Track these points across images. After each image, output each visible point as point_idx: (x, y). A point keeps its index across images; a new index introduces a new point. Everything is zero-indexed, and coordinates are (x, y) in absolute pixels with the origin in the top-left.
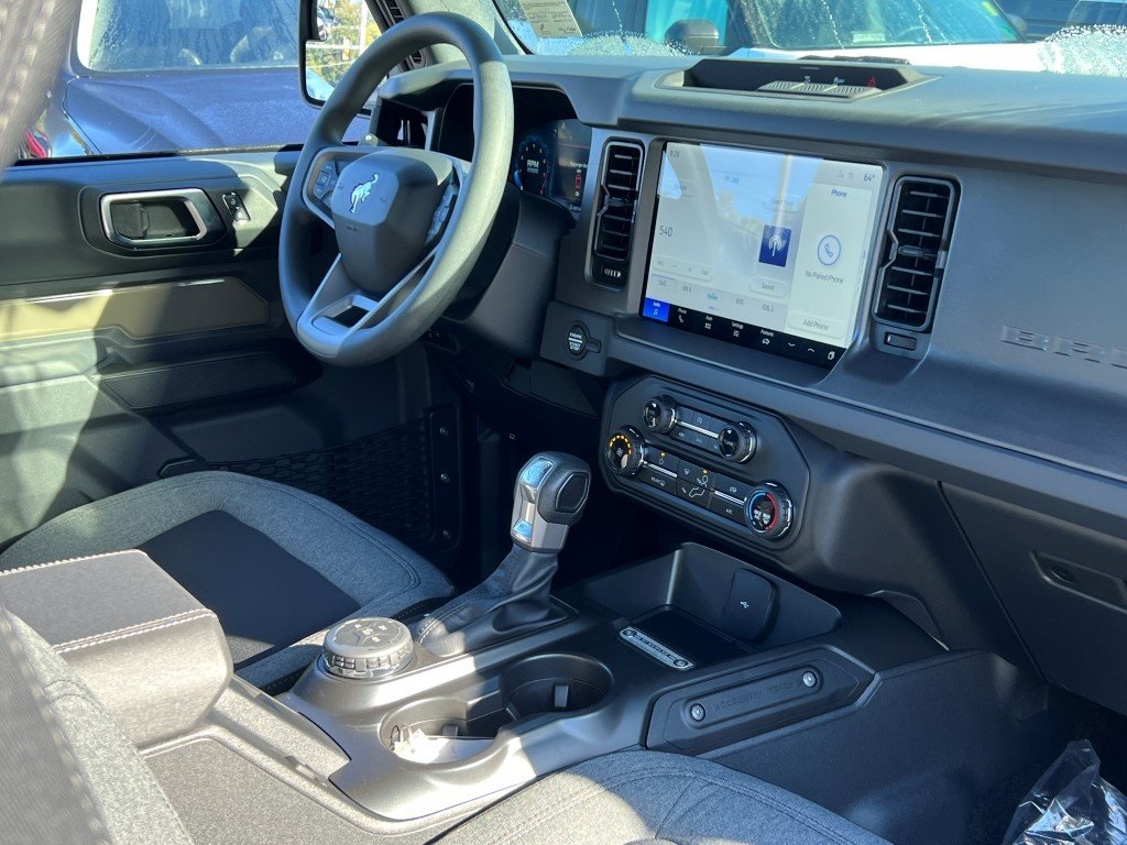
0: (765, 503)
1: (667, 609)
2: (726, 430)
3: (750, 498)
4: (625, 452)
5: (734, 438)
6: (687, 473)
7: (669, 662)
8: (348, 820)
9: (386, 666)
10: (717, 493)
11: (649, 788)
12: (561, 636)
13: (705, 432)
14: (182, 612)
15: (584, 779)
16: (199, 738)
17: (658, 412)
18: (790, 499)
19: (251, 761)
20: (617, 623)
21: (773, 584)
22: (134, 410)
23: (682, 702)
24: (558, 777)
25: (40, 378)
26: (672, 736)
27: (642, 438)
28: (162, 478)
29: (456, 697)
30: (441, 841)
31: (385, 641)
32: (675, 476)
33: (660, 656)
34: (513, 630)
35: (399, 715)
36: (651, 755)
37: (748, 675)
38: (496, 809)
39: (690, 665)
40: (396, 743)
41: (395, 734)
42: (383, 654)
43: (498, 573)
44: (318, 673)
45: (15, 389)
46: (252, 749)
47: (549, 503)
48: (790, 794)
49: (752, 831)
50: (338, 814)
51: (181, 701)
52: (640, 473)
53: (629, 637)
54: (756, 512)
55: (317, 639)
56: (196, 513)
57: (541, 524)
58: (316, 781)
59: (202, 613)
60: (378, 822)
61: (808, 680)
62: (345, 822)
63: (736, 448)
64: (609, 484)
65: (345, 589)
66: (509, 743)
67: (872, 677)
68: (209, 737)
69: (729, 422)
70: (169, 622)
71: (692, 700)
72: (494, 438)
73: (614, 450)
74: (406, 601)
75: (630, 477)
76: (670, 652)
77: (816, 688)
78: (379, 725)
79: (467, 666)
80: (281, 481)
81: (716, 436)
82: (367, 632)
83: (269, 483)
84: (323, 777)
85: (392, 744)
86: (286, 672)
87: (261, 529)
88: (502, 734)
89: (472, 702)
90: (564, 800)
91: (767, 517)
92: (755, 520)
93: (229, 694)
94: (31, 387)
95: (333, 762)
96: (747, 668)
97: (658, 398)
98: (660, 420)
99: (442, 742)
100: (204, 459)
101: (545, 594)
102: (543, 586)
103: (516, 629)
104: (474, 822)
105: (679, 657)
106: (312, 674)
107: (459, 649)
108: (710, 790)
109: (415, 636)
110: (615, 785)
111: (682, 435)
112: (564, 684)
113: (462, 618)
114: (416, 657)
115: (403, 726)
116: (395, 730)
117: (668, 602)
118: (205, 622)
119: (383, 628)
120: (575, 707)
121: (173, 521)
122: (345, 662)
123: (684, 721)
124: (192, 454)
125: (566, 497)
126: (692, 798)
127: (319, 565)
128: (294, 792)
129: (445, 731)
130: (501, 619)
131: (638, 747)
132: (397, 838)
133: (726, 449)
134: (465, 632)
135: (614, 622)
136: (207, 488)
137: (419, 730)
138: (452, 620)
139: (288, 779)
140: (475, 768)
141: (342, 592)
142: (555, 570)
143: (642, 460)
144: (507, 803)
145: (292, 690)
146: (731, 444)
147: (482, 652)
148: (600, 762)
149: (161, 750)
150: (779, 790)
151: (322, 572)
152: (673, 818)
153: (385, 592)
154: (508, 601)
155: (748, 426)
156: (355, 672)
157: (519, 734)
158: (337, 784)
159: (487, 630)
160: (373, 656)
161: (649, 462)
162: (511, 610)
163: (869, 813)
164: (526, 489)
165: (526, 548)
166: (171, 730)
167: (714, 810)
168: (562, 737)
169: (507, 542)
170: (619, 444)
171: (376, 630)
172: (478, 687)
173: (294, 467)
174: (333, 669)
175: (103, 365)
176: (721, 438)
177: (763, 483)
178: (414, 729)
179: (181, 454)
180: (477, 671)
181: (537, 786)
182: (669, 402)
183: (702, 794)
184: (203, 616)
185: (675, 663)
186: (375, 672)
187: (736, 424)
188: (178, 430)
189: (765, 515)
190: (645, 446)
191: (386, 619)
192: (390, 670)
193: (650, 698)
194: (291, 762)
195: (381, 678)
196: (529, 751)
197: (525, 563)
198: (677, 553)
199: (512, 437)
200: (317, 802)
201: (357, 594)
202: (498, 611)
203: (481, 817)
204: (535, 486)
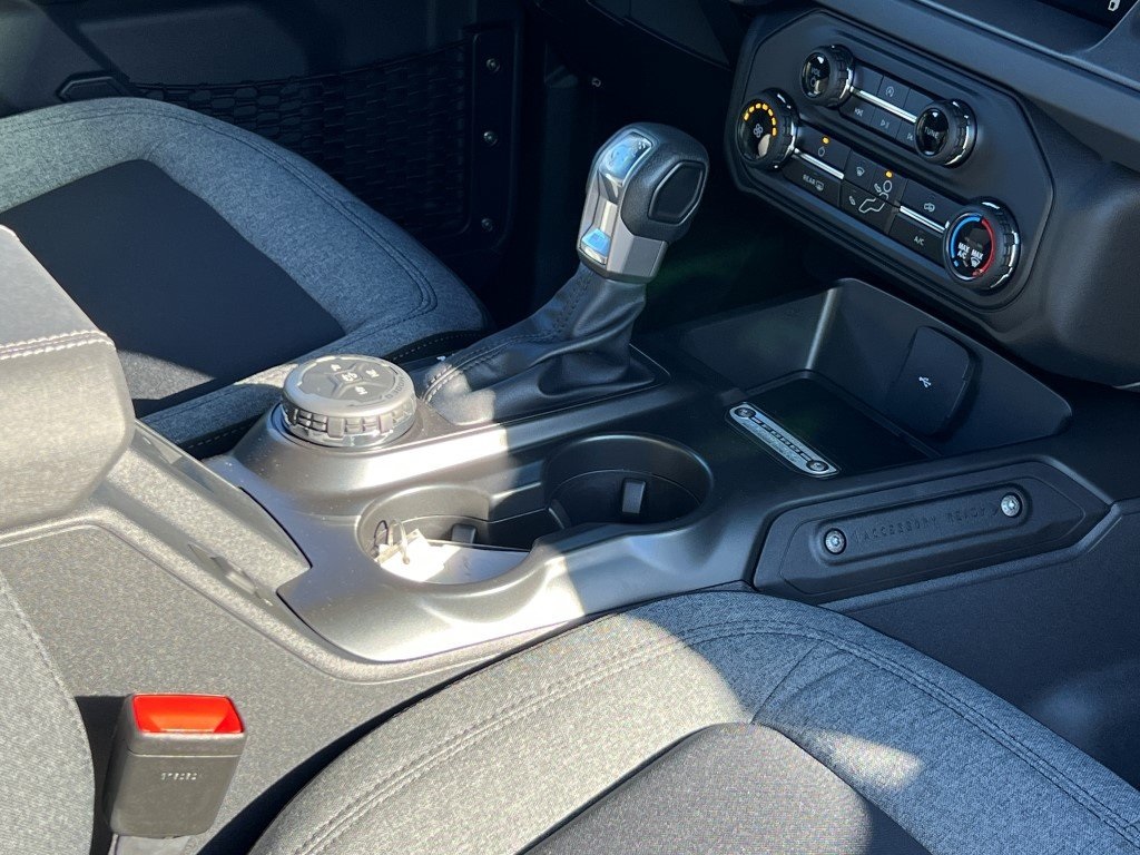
0: (977, 231)
1: (805, 376)
2: (929, 112)
3: (954, 224)
4: (768, 130)
5: (941, 125)
6: (860, 173)
7: (800, 463)
8: (299, 656)
9: (375, 433)
10: (903, 209)
11: (750, 650)
12: (642, 410)
13: (897, 110)
14: (59, 333)
15: (654, 627)
16: (80, 523)
17: (825, 71)
18: (1018, 232)
19: (159, 564)
20: (726, 396)
21: (972, 354)
23: (815, 524)
24: (617, 621)
26: (793, 573)
27: (795, 110)
28: (64, 101)
29: (473, 487)
30: (436, 696)
31: (374, 395)
32: (841, 176)
33: (787, 453)
34: (570, 394)
35: (388, 505)
36: (758, 600)
37: (920, 491)
38: (520, 658)
39: (832, 469)
40: (382, 548)
41: (382, 532)
42: (370, 414)
43: (553, 304)
44: (272, 431)
46: (160, 545)
47: (640, 207)
48: (962, 678)
49: (897, 729)
50: (285, 648)
51: (54, 469)
52: (787, 167)
53: (744, 420)
54: (961, 246)
55: (274, 377)
56: (111, 162)
57: (625, 237)
58: (256, 598)
59: (91, 337)
60: (345, 661)
61: (1008, 506)
62: (296, 659)
63: (942, 142)
64: (736, 179)
65: (324, 303)
66: (548, 563)
67: (1107, 509)
68: (94, 523)
69: (936, 98)
70: (38, 346)
71: (828, 524)
72: (570, 81)
73: (751, 125)
74: (410, 333)
75: (769, 171)
76: (802, 447)
77: (1019, 519)
78: (359, 518)
79: (494, 443)
80: (240, 121)
81: (913, 119)
82: (349, 377)
83: (222, 124)
84: (268, 589)
85: (376, 546)
86: (226, 421)
87: (205, 195)
88: (539, 550)
89: (499, 497)
90: (623, 655)
91: (977, 255)
92: (958, 258)
93: (130, 460)
95: (284, 569)
96: (919, 482)
97: (827, 48)
98: (827, 83)
99: (450, 550)
100: (127, 78)
101: (623, 342)
102: (619, 333)
103: (576, 392)
104: (487, 673)
105: (815, 457)
106: (263, 431)
107: (485, 415)
108: (840, 661)
109: (420, 390)
110: (700, 642)
111: (859, 112)
112: (638, 480)
113: (493, 368)
114: (421, 423)
115: (393, 522)
116: (383, 527)
117: (809, 366)
118: (94, 352)
119: (373, 374)
120: (651, 518)
121: (76, 170)
122: (312, 420)
123: (813, 551)
124: (109, 69)
125: (667, 199)
126: (813, 670)
127: (288, 263)
128: (221, 612)
129: (456, 532)
130: (552, 377)
131: (740, 585)
132: (373, 687)
133: (926, 143)
134: (495, 390)
135: (723, 395)
136: (126, 124)
137: (417, 530)
138: (478, 369)
139: (212, 592)
140: (495, 596)
141: (319, 306)
142: (641, 309)
143: (791, 147)
144: (536, 651)
145: (232, 452)
146: (936, 135)
147: (518, 423)
148: (682, 604)
149: (22, 537)
150: (946, 670)
151: (292, 273)
152: (781, 696)
153: (383, 313)
154: (566, 349)
155: (966, 108)
156: (326, 436)
157: (564, 552)
158: (290, 604)
159: (529, 391)
160: (357, 415)
161: (803, 151)
162: (569, 363)
163: (1073, 706)
164: (604, 178)
165: (598, 271)
166: (37, 510)
167: (844, 692)
168: (627, 562)
169: (571, 258)
170: (760, 117)
171: (362, 376)
172: (510, 474)
173: (264, 100)
174: (294, 429)
176: (922, 122)
177: (978, 201)
178: (409, 528)
179: (92, 66)
180: (510, 451)
181: (585, 629)
182: (846, 57)
183: (827, 667)
184: (91, 342)
185: (808, 465)
186: (357, 440)
187: (947, 103)
188: (89, 28)
189: (974, 253)
190: (799, 124)
191: (378, 360)
192: (379, 437)
193: (766, 514)
194: (218, 566)
195: (367, 449)
196: (576, 578)
197: (594, 295)
198: (831, 292)
199: (596, 83)
200: (256, 628)
201: (342, 312)
202: (548, 364)
203: (498, 668)
204: (620, 176)
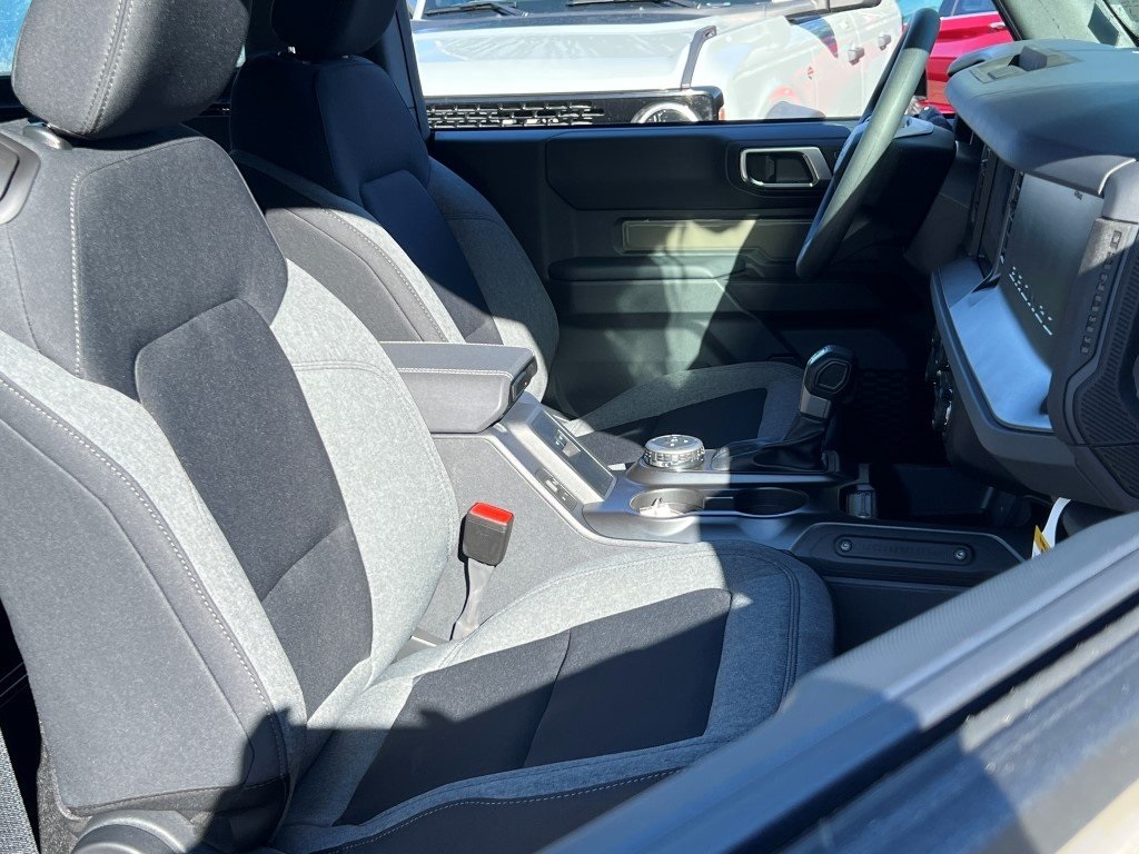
22: (751, 312)
23: (838, 535)
25: (684, 278)
34: (769, 466)
37: (909, 535)
45: (667, 282)
61: (959, 554)
68: (488, 440)
71: (845, 536)
77: (962, 562)
89: (708, 498)
94: (678, 282)
103: (773, 466)
107: (726, 468)
118: (499, 378)
139: (533, 484)
147: (740, 474)
175: (735, 275)
188: (786, 333)
200: (550, 504)
